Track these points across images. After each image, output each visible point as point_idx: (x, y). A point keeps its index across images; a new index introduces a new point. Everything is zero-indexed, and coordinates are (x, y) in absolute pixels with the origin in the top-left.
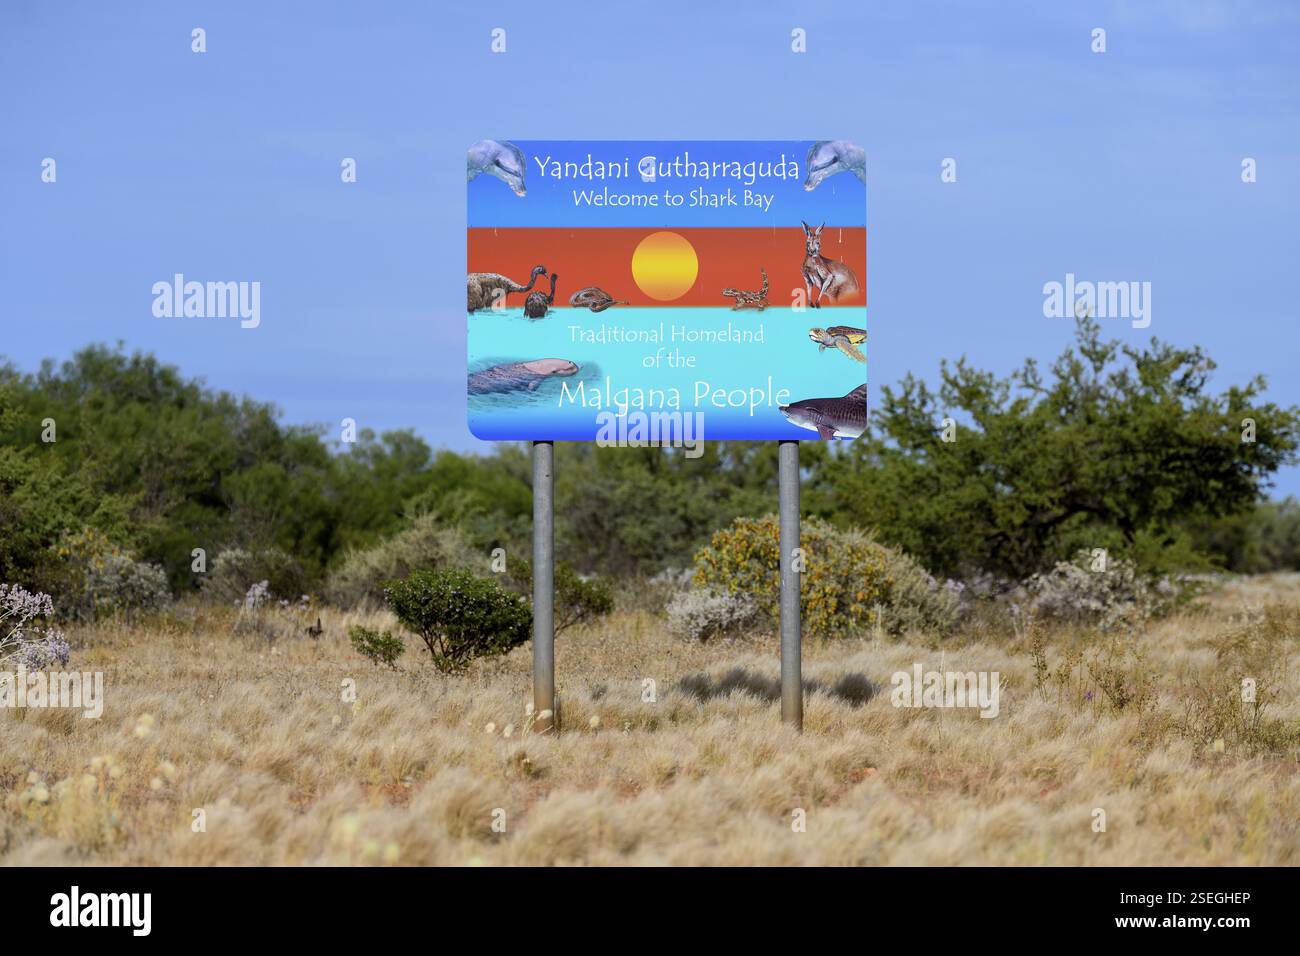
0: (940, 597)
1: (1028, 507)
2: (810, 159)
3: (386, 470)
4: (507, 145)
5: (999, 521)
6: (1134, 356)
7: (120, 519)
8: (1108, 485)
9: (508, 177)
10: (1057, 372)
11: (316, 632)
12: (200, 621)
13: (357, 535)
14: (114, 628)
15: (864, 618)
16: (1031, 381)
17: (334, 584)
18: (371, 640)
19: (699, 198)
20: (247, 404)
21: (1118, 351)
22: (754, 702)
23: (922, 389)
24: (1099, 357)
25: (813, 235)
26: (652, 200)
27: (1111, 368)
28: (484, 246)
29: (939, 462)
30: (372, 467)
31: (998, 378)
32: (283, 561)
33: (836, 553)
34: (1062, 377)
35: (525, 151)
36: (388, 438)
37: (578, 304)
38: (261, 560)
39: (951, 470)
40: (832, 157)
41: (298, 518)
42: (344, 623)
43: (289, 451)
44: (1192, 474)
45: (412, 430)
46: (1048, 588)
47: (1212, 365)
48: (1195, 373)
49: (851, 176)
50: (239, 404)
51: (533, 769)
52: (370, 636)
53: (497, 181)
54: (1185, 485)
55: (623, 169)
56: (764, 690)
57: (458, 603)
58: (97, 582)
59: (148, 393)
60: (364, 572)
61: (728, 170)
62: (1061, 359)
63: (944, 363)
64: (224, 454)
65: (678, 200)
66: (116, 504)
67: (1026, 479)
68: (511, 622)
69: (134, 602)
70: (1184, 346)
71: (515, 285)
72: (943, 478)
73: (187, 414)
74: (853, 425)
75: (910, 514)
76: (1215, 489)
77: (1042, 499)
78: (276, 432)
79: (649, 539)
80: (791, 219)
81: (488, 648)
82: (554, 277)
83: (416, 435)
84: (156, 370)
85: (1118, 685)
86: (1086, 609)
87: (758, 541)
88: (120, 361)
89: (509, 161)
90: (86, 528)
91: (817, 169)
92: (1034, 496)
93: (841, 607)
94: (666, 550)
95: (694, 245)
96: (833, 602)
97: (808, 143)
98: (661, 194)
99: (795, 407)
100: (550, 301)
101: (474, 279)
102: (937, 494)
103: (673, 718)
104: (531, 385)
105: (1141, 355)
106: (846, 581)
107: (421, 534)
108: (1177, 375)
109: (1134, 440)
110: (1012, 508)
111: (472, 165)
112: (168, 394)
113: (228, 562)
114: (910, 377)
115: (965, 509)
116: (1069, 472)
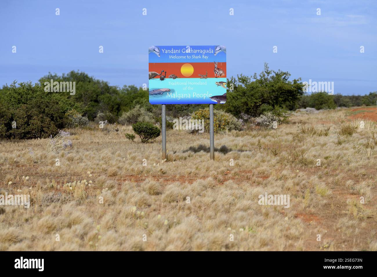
0: (238, 123)
1: (255, 103)
2: (215, 49)
3: (129, 93)
4: (156, 47)
5: (249, 105)
6: (275, 73)
7: (79, 107)
8: (270, 98)
9: (156, 53)
10: (260, 76)
11: (117, 130)
12: (95, 128)
13: (124, 108)
14: (78, 130)
15: (224, 128)
16: (255, 77)
17: (121, 119)
18: (129, 136)
19: (194, 57)
20: (103, 82)
21: (272, 72)
22: (204, 153)
23: (235, 79)
24: (268, 73)
25: (216, 64)
26: (185, 57)
27: (271, 75)
28: (152, 66)
29: (237, 94)
30: (126, 92)
31: (249, 77)
32: (110, 115)
33: (218, 116)
34: (261, 77)
35: (160, 48)
36: (129, 87)
37: (170, 78)
38: (106, 115)
39: (240, 95)
40: (219, 49)
41: (113, 104)
42: (123, 128)
43: (111, 91)
44: (286, 96)
45: (134, 85)
46: (258, 120)
47: (290, 75)
48: (287, 76)
49: (223, 52)
50: (101, 82)
51: (163, 172)
52: (129, 135)
53: (154, 53)
54: (285, 98)
55: (179, 51)
56: (206, 150)
57: (146, 129)
58: (75, 120)
59: (83, 80)
60: (126, 117)
61: (199, 51)
62: (261, 73)
63: (238, 75)
64: (98, 92)
65: (190, 57)
66: (78, 104)
67: (254, 97)
68: (156, 132)
69: (82, 124)
70: (284, 71)
71: (158, 74)
72: (238, 97)
73: (91, 83)
74: (224, 101)
75: (232, 104)
76: (290, 99)
77: (257, 101)
78: (108, 87)
79: (180, 107)
80: (212, 61)
81: (152, 137)
82: (166, 72)
83: (135, 86)
84: (85, 75)
85: (275, 151)
86: (266, 124)
87: (204, 113)
88: (78, 74)
89: (157, 50)
90: (72, 109)
91: (217, 51)
92: (256, 100)
93: (219, 126)
94: (184, 109)
95: (193, 66)
96: (218, 125)
97: (214, 46)
98: (186, 56)
99: (212, 97)
100: (165, 77)
101: (150, 73)
102: (237, 100)
103: (189, 156)
104: (161, 93)
105: (277, 73)
106: (220, 121)
107: (137, 109)
108: (283, 77)
109: (275, 90)
110: (252, 103)
111: (150, 51)
112: (87, 80)
113: (100, 116)
114: (233, 77)
115: (242, 103)
116: (263, 95)
